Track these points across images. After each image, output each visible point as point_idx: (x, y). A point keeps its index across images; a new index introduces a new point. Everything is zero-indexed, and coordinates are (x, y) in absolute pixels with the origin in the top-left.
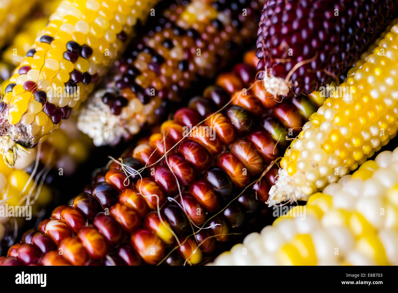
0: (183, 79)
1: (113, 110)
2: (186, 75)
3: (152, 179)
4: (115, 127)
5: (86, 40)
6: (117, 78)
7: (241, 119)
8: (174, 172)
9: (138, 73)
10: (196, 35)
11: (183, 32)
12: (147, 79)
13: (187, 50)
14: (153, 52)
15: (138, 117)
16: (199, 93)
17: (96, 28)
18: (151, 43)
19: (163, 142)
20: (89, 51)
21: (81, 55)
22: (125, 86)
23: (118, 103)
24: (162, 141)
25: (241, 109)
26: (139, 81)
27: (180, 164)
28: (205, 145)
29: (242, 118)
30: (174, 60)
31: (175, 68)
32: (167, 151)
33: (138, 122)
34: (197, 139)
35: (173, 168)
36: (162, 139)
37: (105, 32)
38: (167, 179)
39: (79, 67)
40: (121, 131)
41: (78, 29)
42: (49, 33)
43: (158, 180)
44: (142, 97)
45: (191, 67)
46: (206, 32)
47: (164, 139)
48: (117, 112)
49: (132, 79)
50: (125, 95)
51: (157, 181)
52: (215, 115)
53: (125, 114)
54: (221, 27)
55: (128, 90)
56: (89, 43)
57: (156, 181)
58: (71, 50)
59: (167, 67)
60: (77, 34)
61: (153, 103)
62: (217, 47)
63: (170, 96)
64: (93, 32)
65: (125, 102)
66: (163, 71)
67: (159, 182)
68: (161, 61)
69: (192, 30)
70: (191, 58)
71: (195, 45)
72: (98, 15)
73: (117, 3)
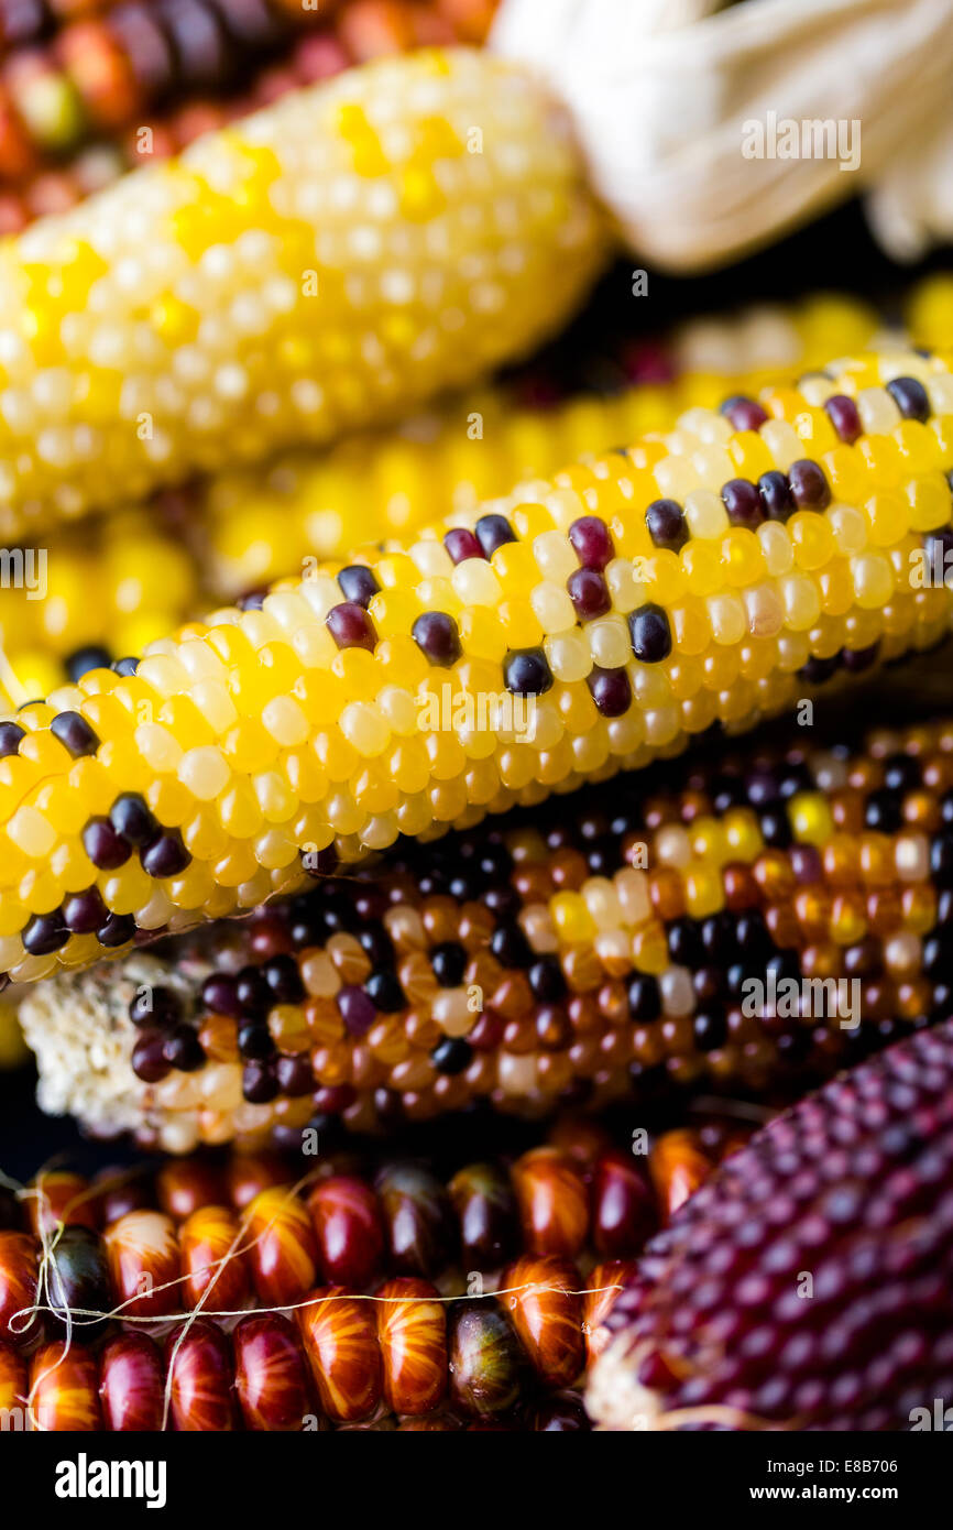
0: (426, 1091)
1: (140, 1058)
2: (442, 1085)
3: (95, 1378)
4: (120, 1098)
5: (189, 821)
6: (227, 960)
7: (484, 1375)
8: (171, 1401)
9: (295, 993)
10: (555, 991)
11: (518, 954)
12: (308, 1032)
13: (494, 1019)
14: (385, 957)
15: (207, 1118)
16: (440, 1171)
17: (246, 803)
18: (399, 927)
19: (217, 1267)
20: (176, 860)
21: (143, 857)
22: (228, 1006)
23: (171, 1050)
24: (216, 1263)
25: (509, 1340)
26: (277, 1024)
27: (201, 1396)
28: (323, 1379)
29: (490, 1375)
30: (429, 1025)
31: (416, 1050)
32: (201, 1310)
33: (200, 1127)
34: (312, 1341)
35: (176, 1386)
36: (223, 1256)
37: (266, 825)
38: (131, 1413)
39: (110, 890)
40: (132, 1118)
41: (186, 772)
42: (93, 717)
43: (108, 1394)
44: (255, 1075)
45: (474, 1072)
46: (592, 996)
47: (224, 1262)
48: (153, 1071)
49: (264, 1000)
50: (206, 1040)
51: (103, 1395)
52: (417, 1305)
53: (170, 1089)
54: (650, 1009)
55: (229, 1028)
56: (190, 835)
57: (101, 1391)
58: (118, 831)
59: (396, 1032)
60: (172, 786)
61: (282, 1106)
62: (598, 1058)
63: (352, 1113)
64: (226, 811)
65: (193, 1059)
66: (376, 1036)
67: (107, 1401)
68: (393, 1001)
69: (551, 963)
70: (492, 1045)
71: (528, 1020)
72: (278, 767)
73: (363, 762)
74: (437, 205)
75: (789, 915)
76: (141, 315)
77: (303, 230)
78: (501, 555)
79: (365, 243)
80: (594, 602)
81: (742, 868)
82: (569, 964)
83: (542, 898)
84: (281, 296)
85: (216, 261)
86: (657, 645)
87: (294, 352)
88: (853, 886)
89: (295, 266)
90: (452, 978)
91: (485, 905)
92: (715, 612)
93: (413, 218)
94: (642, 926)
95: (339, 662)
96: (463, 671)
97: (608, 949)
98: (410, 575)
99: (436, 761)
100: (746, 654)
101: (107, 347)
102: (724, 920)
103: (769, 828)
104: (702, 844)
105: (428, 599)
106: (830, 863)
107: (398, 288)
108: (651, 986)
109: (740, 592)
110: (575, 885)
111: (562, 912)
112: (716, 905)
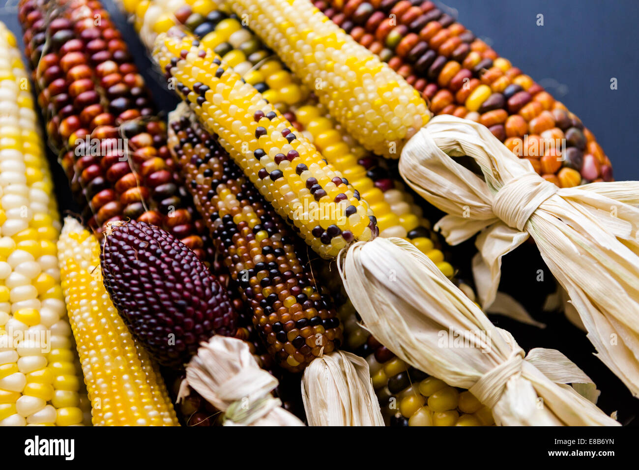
5: (208, 101)
9: (193, 145)
10: (210, 197)
11: (214, 186)
12: (188, 152)
13: (202, 188)
14: (206, 160)
17: (215, 110)
18: (213, 160)
20: (201, 103)
21: (199, 96)
26: (187, 145)
30: (196, 175)
31: (193, 176)
34: (127, 175)
36: (144, 155)
37: (213, 117)
39: (192, 94)
41: (216, 96)
46: (211, 205)
54: (214, 218)
56: (206, 103)
58: (200, 88)
59: (193, 169)
60: (213, 94)
64: (212, 107)
66: (192, 166)
68: (198, 165)
69: (215, 193)
70: (198, 191)
71: (204, 195)
72: (224, 113)
73: (230, 130)
74: (377, 109)
75: (238, 238)
76: (329, 59)
77: (360, 83)
78: (285, 139)
79: (361, 97)
80: (278, 160)
81: (246, 224)
82: (215, 197)
83: (228, 187)
84: (343, 84)
85: (344, 68)
86: (274, 178)
87: (335, 94)
88: (248, 249)
89: (351, 86)
90: (206, 175)
91: (222, 176)
92: (285, 186)
93: (372, 105)
94: (228, 209)
95: (250, 115)
96: (254, 140)
97: (220, 204)
98: (275, 125)
99: (236, 144)
100: (282, 198)
101: (318, 55)
102: (234, 225)
103: (257, 227)
104: (249, 215)
105: (269, 128)
106: (252, 242)
107: (356, 108)
108: (218, 216)
109: (291, 190)
110: (232, 192)
111: (224, 191)
112: (237, 223)
